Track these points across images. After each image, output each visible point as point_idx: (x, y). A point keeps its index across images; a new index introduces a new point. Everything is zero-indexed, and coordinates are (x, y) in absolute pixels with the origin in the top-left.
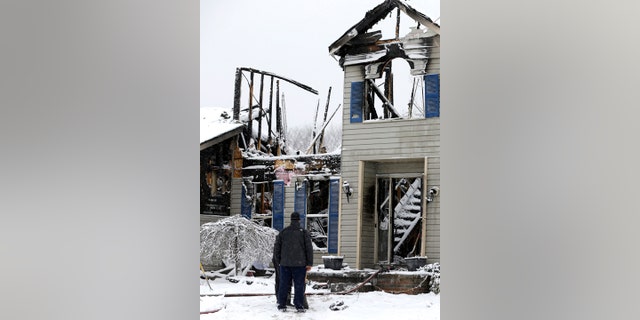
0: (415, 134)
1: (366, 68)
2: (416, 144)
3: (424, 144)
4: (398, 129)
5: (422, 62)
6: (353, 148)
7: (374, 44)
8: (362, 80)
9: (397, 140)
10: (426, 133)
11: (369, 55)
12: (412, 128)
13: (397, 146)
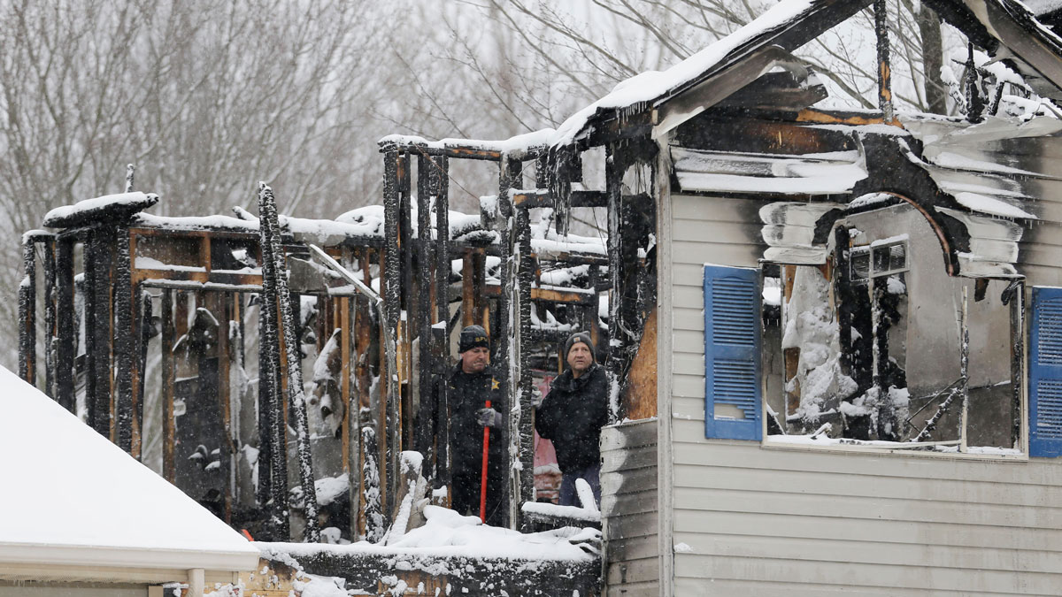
0: (987, 515)
1: (765, 212)
2: (992, 559)
3: (1024, 560)
4: (915, 490)
5: (1001, 231)
6: (725, 545)
7: (790, 119)
8: (751, 265)
9: (912, 533)
10: (1030, 518)
11: (778, 165)
12: (972, 492)
13: (914, 556)
